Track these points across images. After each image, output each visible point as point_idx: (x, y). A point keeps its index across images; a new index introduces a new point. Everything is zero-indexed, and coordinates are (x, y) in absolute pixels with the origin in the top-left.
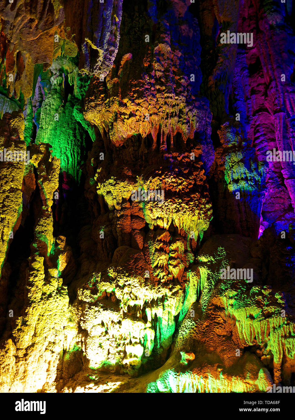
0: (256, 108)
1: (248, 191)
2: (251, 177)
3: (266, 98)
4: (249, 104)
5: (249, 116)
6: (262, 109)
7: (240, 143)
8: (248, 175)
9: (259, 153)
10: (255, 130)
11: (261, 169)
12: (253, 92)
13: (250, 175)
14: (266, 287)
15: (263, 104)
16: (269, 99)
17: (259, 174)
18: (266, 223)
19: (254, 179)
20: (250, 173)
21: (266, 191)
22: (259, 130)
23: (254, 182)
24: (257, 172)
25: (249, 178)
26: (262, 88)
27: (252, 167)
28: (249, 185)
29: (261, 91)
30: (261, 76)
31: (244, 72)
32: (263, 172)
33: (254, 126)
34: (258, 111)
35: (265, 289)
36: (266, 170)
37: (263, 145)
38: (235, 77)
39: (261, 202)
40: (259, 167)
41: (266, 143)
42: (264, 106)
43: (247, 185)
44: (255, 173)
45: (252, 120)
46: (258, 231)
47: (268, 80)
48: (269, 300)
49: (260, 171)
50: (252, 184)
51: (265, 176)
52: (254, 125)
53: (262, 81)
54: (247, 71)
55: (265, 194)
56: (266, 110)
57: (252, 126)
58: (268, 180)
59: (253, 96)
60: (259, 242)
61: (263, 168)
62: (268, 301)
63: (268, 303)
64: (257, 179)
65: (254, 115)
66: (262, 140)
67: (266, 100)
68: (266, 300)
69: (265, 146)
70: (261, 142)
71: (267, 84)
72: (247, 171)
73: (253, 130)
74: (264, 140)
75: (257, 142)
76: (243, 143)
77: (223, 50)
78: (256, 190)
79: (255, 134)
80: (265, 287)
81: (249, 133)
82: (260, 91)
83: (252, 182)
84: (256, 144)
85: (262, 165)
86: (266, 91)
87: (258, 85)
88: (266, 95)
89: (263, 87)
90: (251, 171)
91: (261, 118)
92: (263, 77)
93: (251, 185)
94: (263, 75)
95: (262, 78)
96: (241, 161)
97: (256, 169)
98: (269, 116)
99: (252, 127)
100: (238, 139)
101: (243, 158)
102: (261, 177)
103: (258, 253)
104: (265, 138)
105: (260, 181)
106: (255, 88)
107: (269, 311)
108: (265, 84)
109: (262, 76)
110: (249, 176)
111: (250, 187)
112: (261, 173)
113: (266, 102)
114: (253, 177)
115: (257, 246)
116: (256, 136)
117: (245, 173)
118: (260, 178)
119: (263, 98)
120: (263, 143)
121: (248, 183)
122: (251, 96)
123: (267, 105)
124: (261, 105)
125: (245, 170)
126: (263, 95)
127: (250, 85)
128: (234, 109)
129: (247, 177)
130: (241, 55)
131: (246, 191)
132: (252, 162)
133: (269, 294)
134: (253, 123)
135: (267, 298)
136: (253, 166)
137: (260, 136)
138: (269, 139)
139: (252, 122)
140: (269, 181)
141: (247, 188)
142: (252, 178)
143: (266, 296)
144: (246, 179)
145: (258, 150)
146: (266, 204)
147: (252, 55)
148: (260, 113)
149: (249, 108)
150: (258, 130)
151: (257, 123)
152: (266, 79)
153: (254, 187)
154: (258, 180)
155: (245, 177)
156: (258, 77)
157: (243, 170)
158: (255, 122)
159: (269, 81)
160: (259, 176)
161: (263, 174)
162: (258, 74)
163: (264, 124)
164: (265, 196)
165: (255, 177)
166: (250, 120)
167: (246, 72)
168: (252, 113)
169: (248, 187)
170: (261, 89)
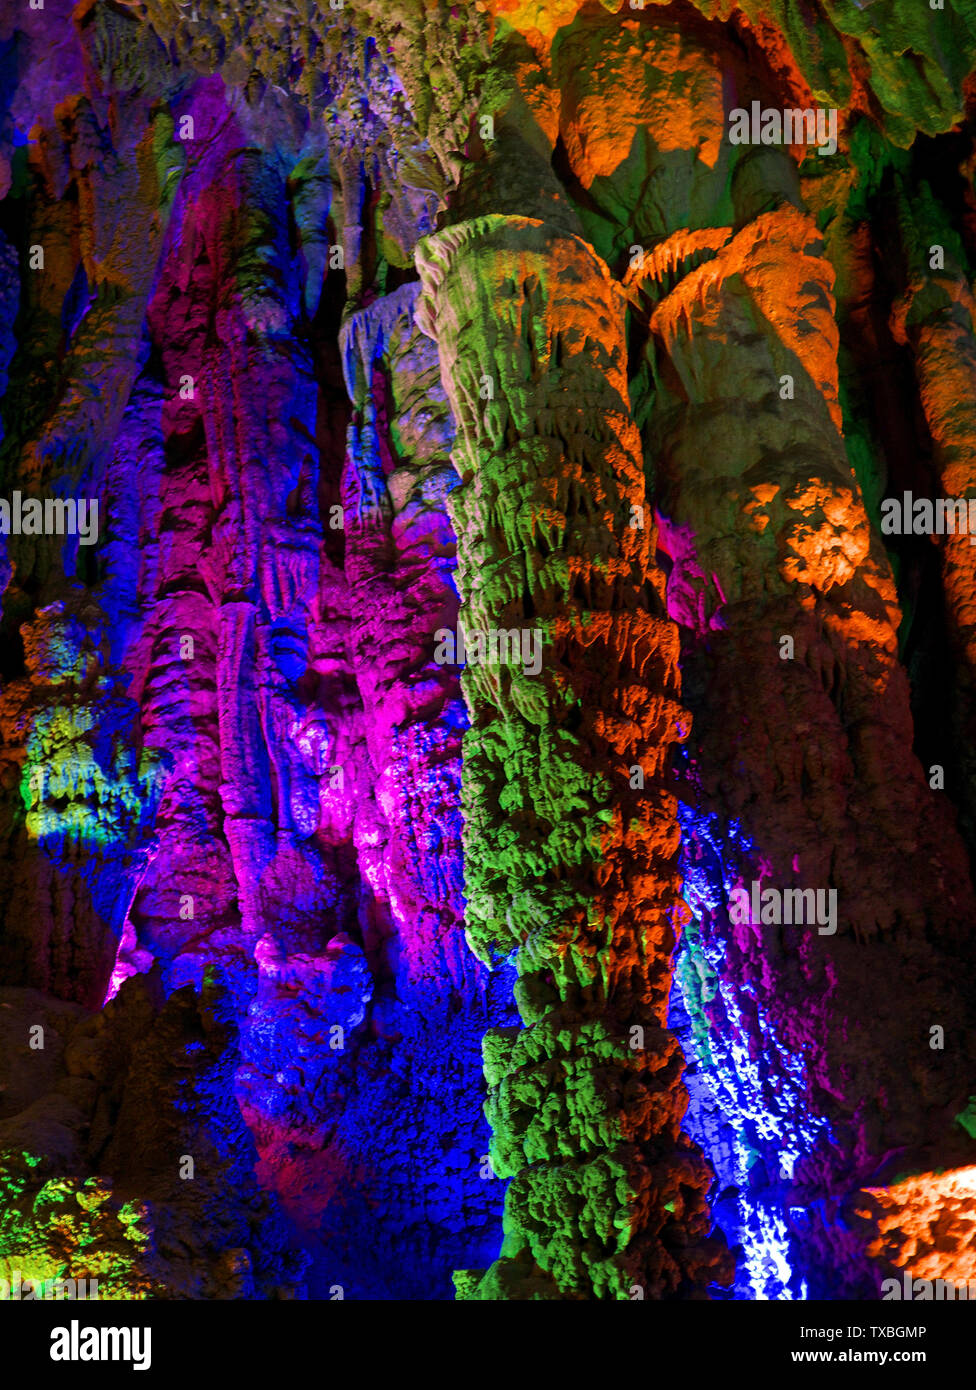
0: (170, 574)
1: (94, 843)
2: (109, 795)
3: (206, 550)
4: (149, 557)
5: (145, 597)
6: (189, 582)
7: (90, 678)
8: (101, 788)
9: (157, 720)
10: (157, 643)
11: (148, 774)
12: (169, 523)
13: (108, 789)
14: (95, 1181)
15: (194, 566)
16: (214, 554)
17: (139, 790)
18: (144, 957)
19: (120, 805)
20: (109, 783)
21: (154, 849)
22: (170, 648)
23: (116, 815)
24: (131, 783)
25: (102, 799)
26: (197, 516)
27: (118, 765)
28: (99, 821)
29: (195, 525)
30: (200, 479)
31: (150, 455)
32: (154, 786)
33: (156, 633)
34: (174, 586)
35: (87, 1191)
36: (164, 778)
37: (173, 697)
38: (118, 463)
39: (131, 883)
40: (142, 766)
41: (184, 693)
42: (196, 573)
43: (91, 820)
44: (125, 785)
45: (150, 610)
46: (107, 981)
47: (221, 495)
48: (98, 1229)
49: (145, 780)
50: (111, 819)
51: (157, 797)
52: (157, 627)
53: (203, 495)
54: (160, 453)
55: (147, 859)
56: (202, 588)
57: (149, 630)
58: (175, 813)
59: (165, 535)
60: (100, 1021)
61: (153, 773)
62: (92, 1234)
63: (92, 1239)
64: (128, 806)
65: (161, 596)
66: (174, 682)
67: (205, 555)
68: (87, 1230)
69: (181, 702)
70: (169, 685)
71: (216, 506)
72: (99, 775)
73: (150, 642)
74: (179, 682)
75: (158, 683)
76: (103, 680)
77: (87, 369)
78: (119, 840)
79: (155, 655)
80: (89, 1183)
81: (134, 649)
82: (190, 525)
83: (112, 814)
84: (154, 689)
85: (153, 760)
86: (209, 529)
87: (187, 506)
88: (206, 539)
89: (201, 513)
90: (112, 776)
91: (181, 610)
92: (206, 483)
93: (106, 824)
94: (206, 476)
95: (202, 483)
96: (86, 737)
97: (132, 773)
98: (206, 608)
99: (148, 635)
100: (86, 663)
101: (95, 728)
102: (143, 802)
103: (91, 1059)
104: (184, 675)
105: (139, 813)
106: (177, 512)
107: (91, 1268)
108: (209, 504)
109: (204, 479)
110: (104, 793)
111: (102, 831)
112: (145, 787)
113: (203, 562)
114: (118, 797)
115: (92, 1034)
116: (158, 663)
117: (91, 781)
118: (138, 803)
119: (198, 546)
120: (174, 691)
121: (95, 814)
122: (160, 533)
123: (206, 573)
124: (187, 569)
125: (92, 769)
126: (197, 539)
127: (162, 500)
128: (99, 566)
129: (94, 795)
130: (149, 399)
131: (86, 840)
132: (121, 747)
133: (100, 1208)
134: (154, 623)
135: (90, 1222)
136: (122, 760)
137: (170, 665)
138: (196, 681)
139: (152, 618)
140: (176, 816)
141: (91, 832)
142: (113, 800)
143: (88, 1217)
144: (92, 802)
145: (155, 712)
146: (155, 891)
147: (183, 409)
148: (181, 593)
149: (148, 571)
150: (167, 645)
151: (166, 625)
152: (215, 492)
153: (114, 831)
154: (133, 808)
155: (90, 795)
156: (191, 481)
157: (85, 770)
158: (162, 618)
159: (221, 500)
160: (136, 794)
161: (153, 791)
162: (193, 469)
163: (186, 628)
164: (146, 864)
165: (123, 798)
166: (145, 610)
167: (154, 456)
168: (155, 588)
169: (94, 828)
170: (195, 520)
